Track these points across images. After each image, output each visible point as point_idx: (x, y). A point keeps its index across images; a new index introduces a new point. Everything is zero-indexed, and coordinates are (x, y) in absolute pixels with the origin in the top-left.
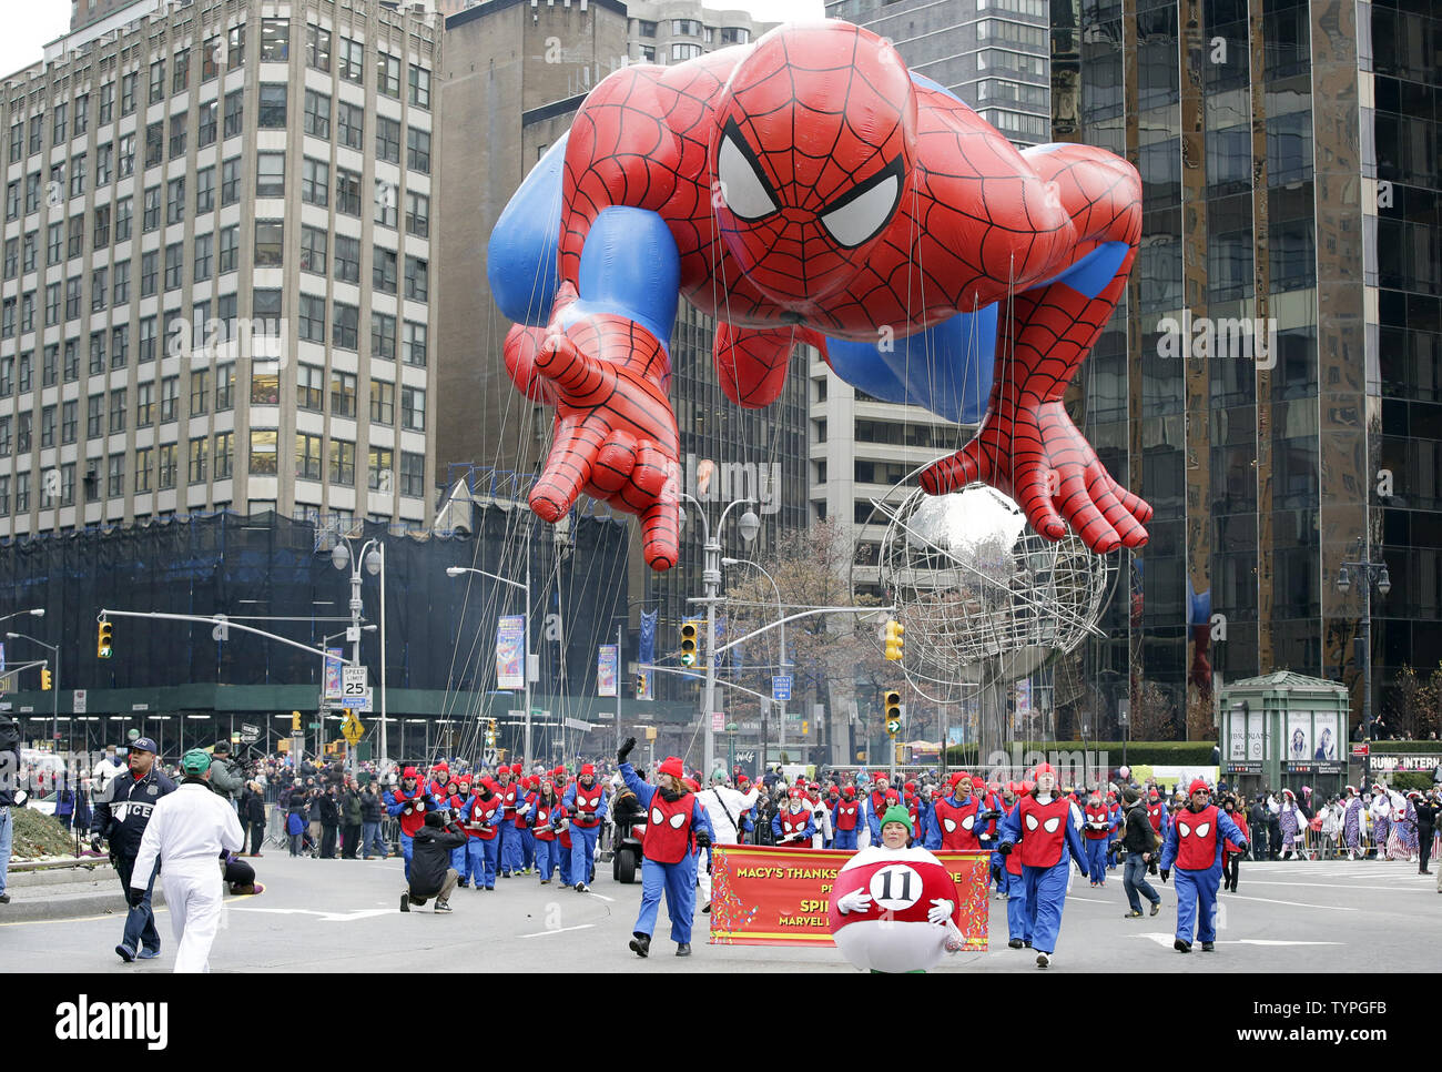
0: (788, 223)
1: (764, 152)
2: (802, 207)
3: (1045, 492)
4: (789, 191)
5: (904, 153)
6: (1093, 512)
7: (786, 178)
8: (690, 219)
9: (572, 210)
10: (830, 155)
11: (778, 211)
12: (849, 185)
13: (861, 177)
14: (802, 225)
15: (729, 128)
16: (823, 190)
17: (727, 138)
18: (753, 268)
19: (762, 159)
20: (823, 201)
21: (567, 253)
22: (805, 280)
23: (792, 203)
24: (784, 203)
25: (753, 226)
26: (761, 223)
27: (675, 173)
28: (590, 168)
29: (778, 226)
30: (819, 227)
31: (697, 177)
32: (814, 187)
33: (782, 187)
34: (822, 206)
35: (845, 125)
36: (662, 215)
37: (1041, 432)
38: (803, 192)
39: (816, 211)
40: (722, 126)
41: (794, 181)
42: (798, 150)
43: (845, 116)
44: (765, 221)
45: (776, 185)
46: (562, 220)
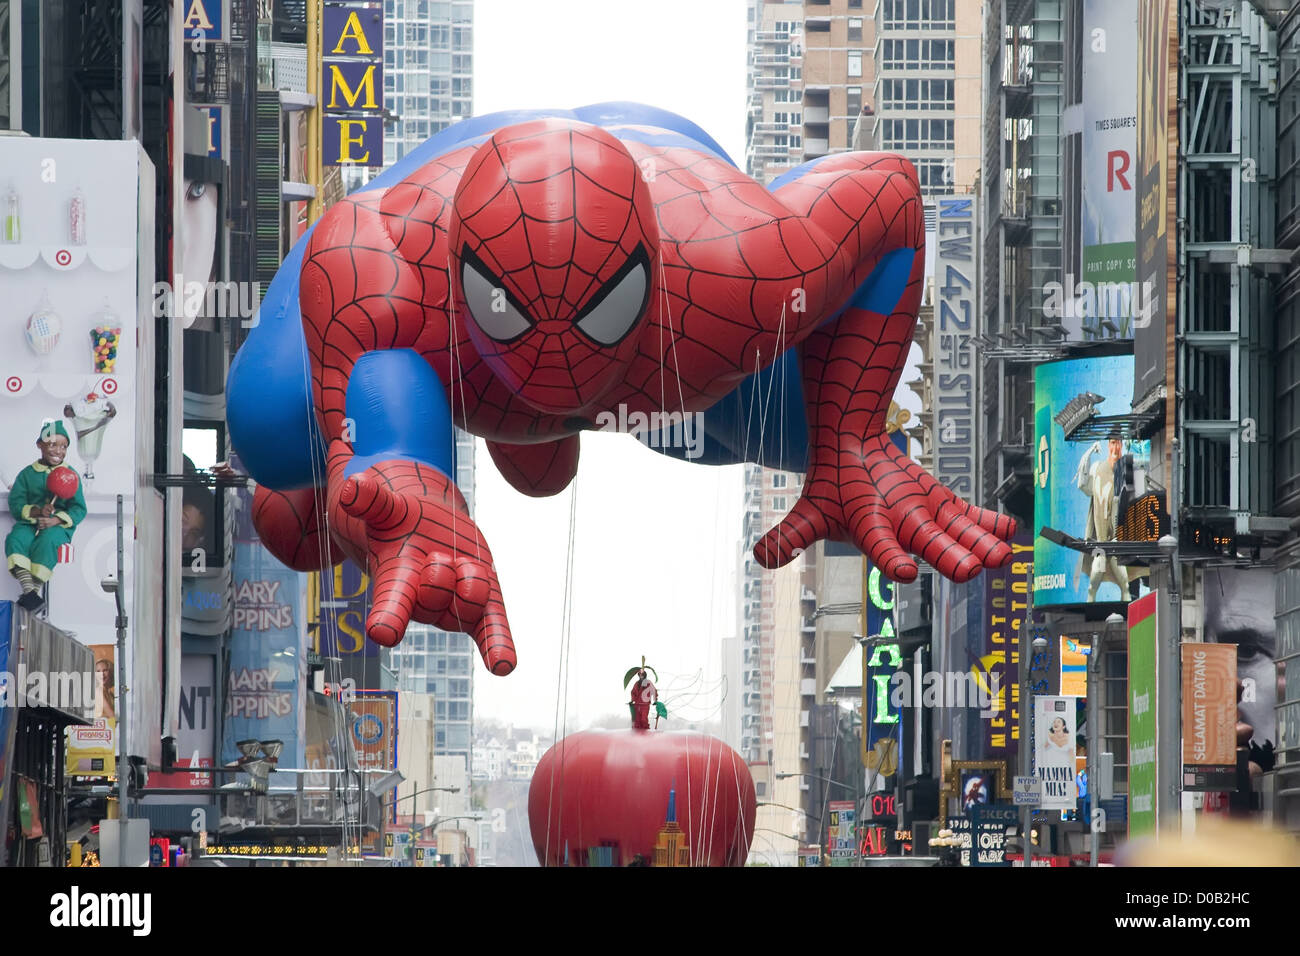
0: (546, 336)
1: (505, 272)
2: (556, 318)
3: (883, 537)
4: (539, 303)
5: (644, 240)
6: (944, 541)
7: (533, 294)
9: (323, 366)
10: (571, 262)
11: (533, 327)
12: (596, 286)
13: (605, 276)
14: (560, 335)
15: (466, 255)
16: (571, 297)
17: (468, 267)
18: (522, 387)
19: (506, 279)
20: (575, 306)
21: (327, 412)
22: (576, 388)
23: (544, 316)
24: (536, 318)
25: (513, 346)
26: (520, 342)
27: (421, 304)
28: (333, 318)
29: (537, 341)
30: (578, 333)
31: (444, 304)
32: (562, 296)
33: (531, 303)
34: (574, 313)
35: (578, 228)
37: (869, 472)
38: (553, 304)
39: (571, 317)
40: (460, 254)
41: (542, 295)
42: (538, 264)
43: (576, 220)
44: (523, 338)
45: (525, 302)
46: (314, 378)
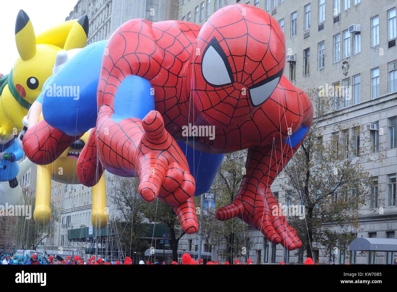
0: (235, 89)
1: (231, 55)
2: (243, 84)
4: (239, 75)
7: (239, 68)
8: (163, 87)
9: (110, 75)
10: (261, 62)
11: (232, 83)
12: (265, 77)
13: (270, 74)
14: (240, 92)
16: (254, 77)
17: (211, 48)
19: (230, 58)
20: (253, 82)
21: (105, 94)
23: (239, 81)
24: (235, 80)
25: (216, 89)
26: (222, 88)
27: (160, 65)
28: (123, 57)
29: (229, 90)
30: (248, 94)
31: (170, 69)
32: (251, 75)
33: (236, 72)
34: (252, 85)
35: (269, 49)
36: (151, 82)
39: (249, 86)
40: (208, 42)
41: (243, 71)
42: (247, 56)
43: (269, 45)
44: (224, 87)
45: (234, 71)
